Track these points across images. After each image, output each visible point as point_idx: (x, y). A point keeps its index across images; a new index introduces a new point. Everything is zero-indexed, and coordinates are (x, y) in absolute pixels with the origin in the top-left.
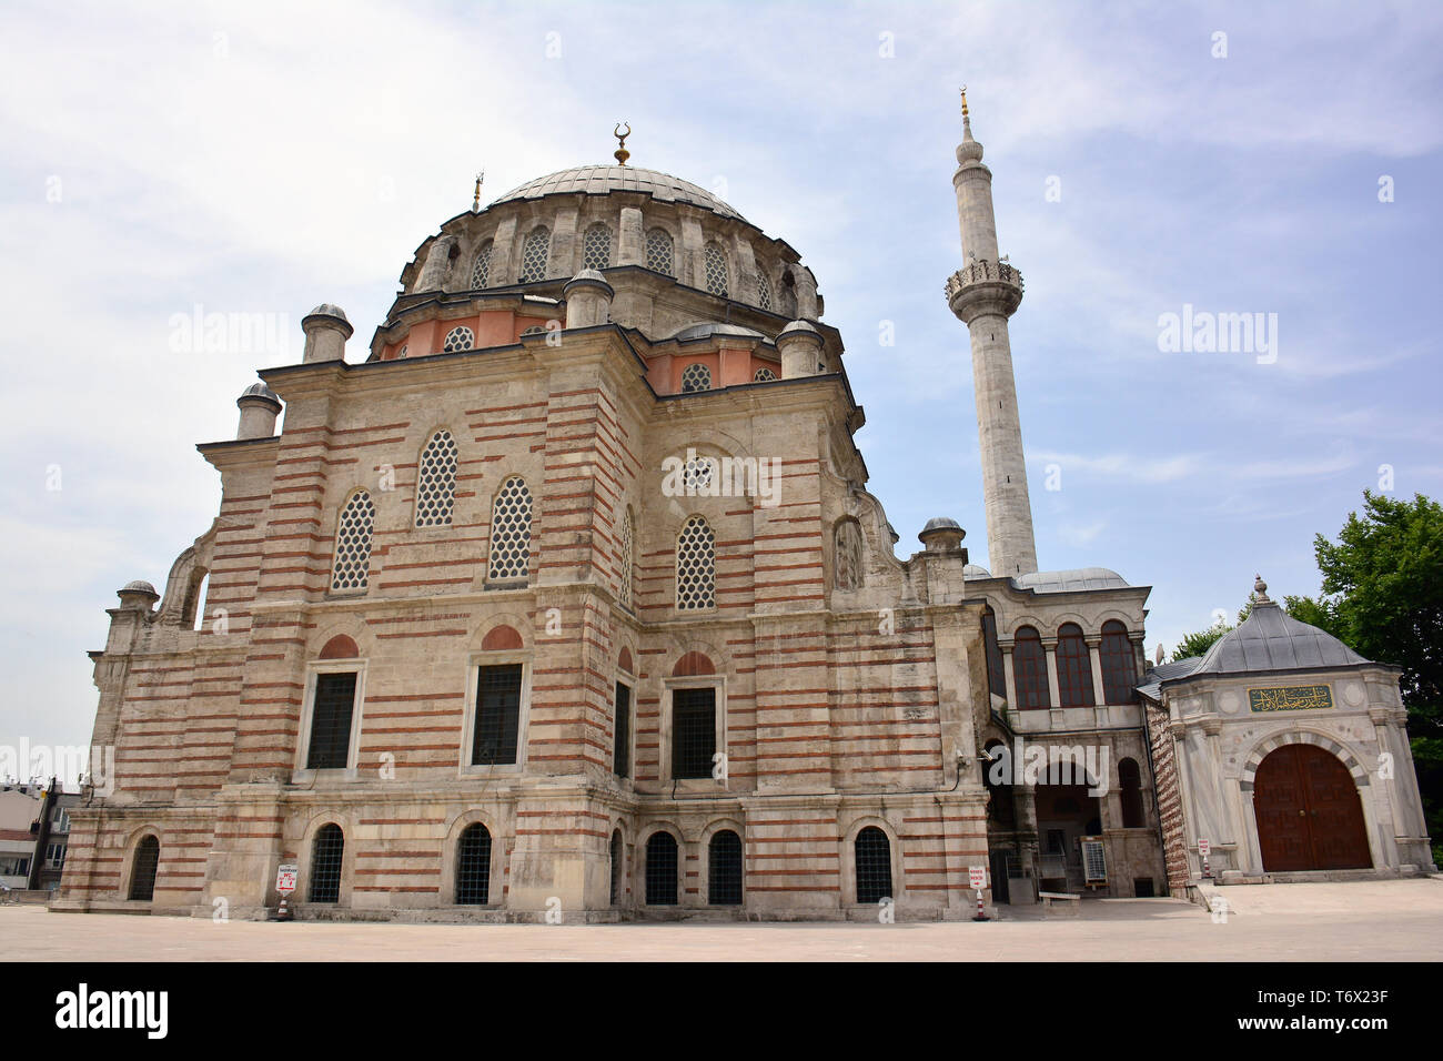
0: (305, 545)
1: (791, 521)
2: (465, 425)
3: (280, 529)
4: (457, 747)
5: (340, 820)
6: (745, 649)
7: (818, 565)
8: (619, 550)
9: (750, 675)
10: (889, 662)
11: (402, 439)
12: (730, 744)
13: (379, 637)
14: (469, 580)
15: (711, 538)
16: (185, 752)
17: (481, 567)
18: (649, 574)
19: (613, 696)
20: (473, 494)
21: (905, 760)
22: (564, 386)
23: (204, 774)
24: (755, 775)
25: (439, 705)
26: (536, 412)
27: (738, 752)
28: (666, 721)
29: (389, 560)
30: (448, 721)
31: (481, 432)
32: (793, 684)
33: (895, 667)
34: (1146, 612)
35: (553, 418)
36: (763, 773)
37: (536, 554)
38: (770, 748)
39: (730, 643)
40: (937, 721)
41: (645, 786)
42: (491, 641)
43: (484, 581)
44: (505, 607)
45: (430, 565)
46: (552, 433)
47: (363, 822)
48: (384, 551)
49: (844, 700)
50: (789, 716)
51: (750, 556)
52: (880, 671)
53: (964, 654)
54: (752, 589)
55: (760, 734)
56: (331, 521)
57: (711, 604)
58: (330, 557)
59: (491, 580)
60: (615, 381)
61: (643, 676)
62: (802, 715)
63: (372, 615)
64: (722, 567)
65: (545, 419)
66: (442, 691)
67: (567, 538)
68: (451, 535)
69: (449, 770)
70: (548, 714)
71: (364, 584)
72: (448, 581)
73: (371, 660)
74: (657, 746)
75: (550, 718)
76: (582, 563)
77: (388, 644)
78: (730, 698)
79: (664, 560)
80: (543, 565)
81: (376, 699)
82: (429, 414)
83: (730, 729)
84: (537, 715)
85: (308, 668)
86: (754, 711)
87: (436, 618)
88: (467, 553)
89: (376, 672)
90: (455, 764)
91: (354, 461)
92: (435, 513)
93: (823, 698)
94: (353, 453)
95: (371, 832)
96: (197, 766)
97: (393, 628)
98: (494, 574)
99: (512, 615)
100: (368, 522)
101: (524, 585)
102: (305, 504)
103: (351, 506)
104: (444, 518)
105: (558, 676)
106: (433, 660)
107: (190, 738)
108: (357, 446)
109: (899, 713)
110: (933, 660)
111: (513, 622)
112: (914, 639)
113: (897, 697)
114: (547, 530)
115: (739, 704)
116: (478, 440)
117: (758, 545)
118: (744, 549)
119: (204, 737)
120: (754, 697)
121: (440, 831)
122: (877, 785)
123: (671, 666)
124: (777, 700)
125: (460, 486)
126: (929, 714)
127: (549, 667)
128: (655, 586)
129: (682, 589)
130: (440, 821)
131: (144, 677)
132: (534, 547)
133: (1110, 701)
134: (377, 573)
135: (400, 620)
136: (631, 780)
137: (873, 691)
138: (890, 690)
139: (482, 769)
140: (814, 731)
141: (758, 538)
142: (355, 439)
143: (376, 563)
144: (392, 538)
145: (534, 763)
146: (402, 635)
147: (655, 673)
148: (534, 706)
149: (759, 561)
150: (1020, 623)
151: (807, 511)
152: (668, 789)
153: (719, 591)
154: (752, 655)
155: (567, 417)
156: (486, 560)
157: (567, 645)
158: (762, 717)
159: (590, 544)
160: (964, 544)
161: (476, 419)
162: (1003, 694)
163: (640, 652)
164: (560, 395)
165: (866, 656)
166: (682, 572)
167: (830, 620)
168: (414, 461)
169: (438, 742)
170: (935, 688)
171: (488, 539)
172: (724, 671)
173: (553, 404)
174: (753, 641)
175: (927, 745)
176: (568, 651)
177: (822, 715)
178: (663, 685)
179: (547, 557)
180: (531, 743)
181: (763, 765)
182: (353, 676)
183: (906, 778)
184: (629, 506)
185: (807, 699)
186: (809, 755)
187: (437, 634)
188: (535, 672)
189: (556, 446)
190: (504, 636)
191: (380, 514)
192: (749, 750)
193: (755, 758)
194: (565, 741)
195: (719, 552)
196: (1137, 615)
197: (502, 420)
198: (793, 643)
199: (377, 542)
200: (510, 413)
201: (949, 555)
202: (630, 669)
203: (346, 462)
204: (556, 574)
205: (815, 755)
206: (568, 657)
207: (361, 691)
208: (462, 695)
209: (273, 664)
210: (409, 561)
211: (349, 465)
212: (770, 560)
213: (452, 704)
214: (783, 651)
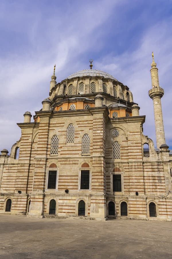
0: (45, 146)
2: (76, 124)
3: (40, 143)
4: (77, 186)
5: (55, 199)
7: (141, 152)
9: (128, 172)
10: (155, 171)
11: (64, 126)
12: (124, 185)
13: (61, 164)
14: (79, 154)
15: (119, 145)
16: (17, 183)
20: (78, 137)
22: (96, 118)
23: (20, 187)
25: (74, 178)
26: (90, 122)
28: (112, 181)
29: (62, 149)
30: (75, 181)
31: (79, 125)
32: (137, 175)
35: (94, 124)
36: (131, 191)
37: (91, 150)
38: (132, 187)
39: (124, 166)
42: (83, 166)
43: (81, 154)
44: (86, 159)
45: (70, 151)
46: (94, 126)
47: (60, 200)
48: (61, 147)
49: (146, 178)
50: (136, 181)
51: (127, 150)
52: (153, 173)
54: (128, 156)
55: (130, 184)
56: (50, 141)
57: (119, 158)
58: (50, 148)
59: (82, 154)
61: (107, 172)
62: (139, 181)
63: (59, 160)
66: (74, 175)
67: (98, 147)
68: (74, 145)
69: (76, 190)
71: (57, 154)
72: (74, 154)
73: (60, 169)
74: (110, 185)
75: (96, 181)
76: (101, 152)
77: (63, 166)
79: (110, 150)
80: (93, 152)
81: (61, 176)
82: (68, 121)
85: (47, 169)
86: (129, 179)
87: (72, 161)
88: (78, 149)
89: (60, 171)
92: (71, 140)
93: (142, 178)
94: (54, 128)
95: (61, 201)
97: (64, 162)
99: (87, 161)
100: (57, 142)
101: (89, 155)
102: (45, 138)
103: (54, 138)
104: (72, 142)
105: (98, 173)
106: (72, 169)
107: (17, 180)
108: (54, 127)
109: (157, 181)
111: (87, 162)
112: (160, 167)
114: (94, 145)
115: (126, 178)
116: (79, 127)
117: (129, 148)
118: (126, 148)
119: (20, 180)
120: (129, 177)
121: (75, 202)
124: (134, 178)
125: (75, 136)
127: (95, 171)
128: (109, 154)
130: (75, 200)
131: (7, 168)
132: (91, 148)
134: (60, 152)
135: (65, 161)
137: (152, 177)
138: (155, 177)
139: (82, 190)
140: (141, 184)
141: (129, 146)
142: (54, 125)
143: (59, 150)
144: (62, 145)
145: (93, 189)
146: (66, 164)
147: (109, 171)
148: (92, 179)
149: (129, 151)
151: (138, 142)
152: (112, 193)
153: (121, 156)
154: (128, 169)
155: (97, 124)
156: (81, 150)
157: (99, 168)
161: (78, 123)
165: (150, 170)
166: (114, 152)
167: (143, 163)
168: (66, 130)
169: (74, 185)
171: (82, 146)
172: (123, 171)
173: (94, 121)
174: (128, 166)
177: (142, 181)
179: (94, 150)
180: (92, 186)
182: (56, 171)
183: (159, 193)
185: (139, 178)
187: (72, 164)
188: (92, 172)
189: (95, 129)
190: (86, 165)
191: (60, 141)
192: (128, 187)
193: (130, 188)
194: (99, 186)
195: (121, 149)
197: (83, 123)
198: (137, 167)
199: (59, 146)
200: (85, 122)
201: (166, 151)
203: (52, 130)
204: (96, 154)
205: (141, 188)
206: (99, 170)
207: (58, 175)
208: (78, 176)
209: (40, 169)
210: (66, 150)
211: (53, 130)
212: (131, 151)
213: (76, 177)
214: (134, 168)
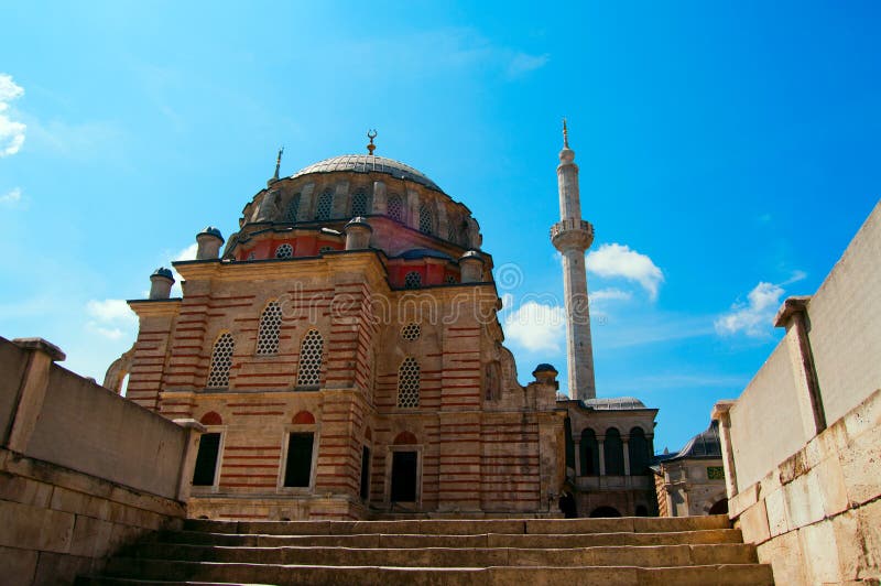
0: (194, 361)
1: (464, 361)
3: (180, 351)
4: (276, 476)
5: (208, 514)
6: (435, 431)
7: (477, 386)
8: (368, 373)
9: (437, 445)
10: (514, 442)
11: (251, 305)
12: (424, 483)
13: (234, 414)
14: (286, 385)
15: (418, 368)
17: (293, 378)
18: (382, 387)
19: (362, 453)
20: (290, 338)
21: (520, 495)
22: (344, 281)
24: (437, 500)
25: (266, 453)
27: (428, 487)
28: (389, 470)
29: (241, 371)
30: (270, 462)
32: (460, 451)
33: (517, 444)
34: (655, 424)
36: (442, 500)
37: (324, 373)
38: (447, 486)
39: (426, 427)
40: (538, 474)
41: (376, 505)
42: (298, 419)
43: (294, 386)
44: (306, 401)
45: (265, 375)
47: (221, 516)
48: (239, 366)
49: (488, 461)
50: (457, 469)
51: (439, 380)
52: (508, 446)
53: (554, 439)
54: (440, 398)
55: (441, 478)
56: (209, 348)
57: (416, 405)
58: (208, 368)
59: (298, 386)
61: (377, 443)
62: (465, 468)
63: (231, 402)
64: (423, 385)
66: (268, 445)
67: (343, 364)
68: (276, 359)
69: (271, 489)
70: (329, 460)
71: (226, 384)
72: (275, 385)
73: (229, 427)
74: (383, 483)
75: (330, 462)
76: (350, 378)
77: (239, 418)
78: (425, 457)
79: (391, 380)
80: (328, 379)
81: (231, 448)
82: (266, 291)
83: (424, 475)
84: (321, 460)
86: (438, 465)
87: (266, 405)
88: (286, 369)
89: (231, 433)
90: (275, 486)
91: (222, 315)
92: (268, 347)
93: (477, 460)
94: (223, 311)
97: (242, 410)
98: (300, 382)
99: (310, 405)
100: (229, 350)
101: (317, 389)
102: (196, 338)
103: (220, 341)
104: (273, 350)
105: (335, 440)
106: (264, 427)
108: (225, 307)
109: (518, 470)
110: (538, 441)
111: (310, 409)
112: (529, 429)
113: (517, 461)
114: (332, 360)
115: (430, 461)
117: (444, 374)
118: (437, 376)
120: (439, 458)
122: (503, 508)
123: (393, 439)
124: (452, 460)
125: (283, 333)
126: (534, 471)
127: (330, 434)
128: (386, 394)
129: (400, 396)
132: (323, 368)
133: (633, 473)
134: (234, 378)
135: (247, 405)
136: (368, 501)
137: (504, 457)
138: (513, 457)
139: (289, 489)
140: (471, 478)
141: (445, 370)
142: (224, 303)
143: (234, 373)
144: (242, 360)
145: (319, 487)
146: (247, 414)
147: (384, 442)
148: (320, 456)
149: (444, 382)
150: (585, 427)
151: (472, 356)
152: (388, 508)
153: (421, 399)
154: (438, 435)
156: (296, 374)
157: (341, 423)
158: (443, 469)
159: (355, 368)
160: (557, 379)
162: (573, 467)
163: (376, 430)
164: (342, 285)
165: (501, 438)
166: (401, 387)
167: (482, 417)
168: (257, 317)
169: (266, 473)
170: (538, 457)
171: (297, 363)
172: (423, 443)
173: (338, 290)
174: (439, 427)
175: (532, 487)
176: (340, 426)
177: (476, 469)
178: (387, 448)
179: (330, 374)
180: (318, 475)
181: (442, 495)
182: (218, 435)
183: (520, 505)
184: (374, 347)
185: (468, 460)
186: (468, 491)
187: (266, 414)
188: (322, 437)
190: (304, 416)
191: (236, 346)
192: (435, 487)
193: (438, 492)
194: (337, 475)
195: (422, 376)
196: (650, 424)
198: (461, 429)
199: (234, 362)
201: (549, 384)
202: (370, 439)
203: (218, 315)
204: (335, 384)
205: (471, 491)
206: (341, 429)
207: (222, 444)
208: (280, 448)
210: (252, 373)
211: (221, 317)
212: (450, 383)
213: (274, 453)
214: (456, 433)
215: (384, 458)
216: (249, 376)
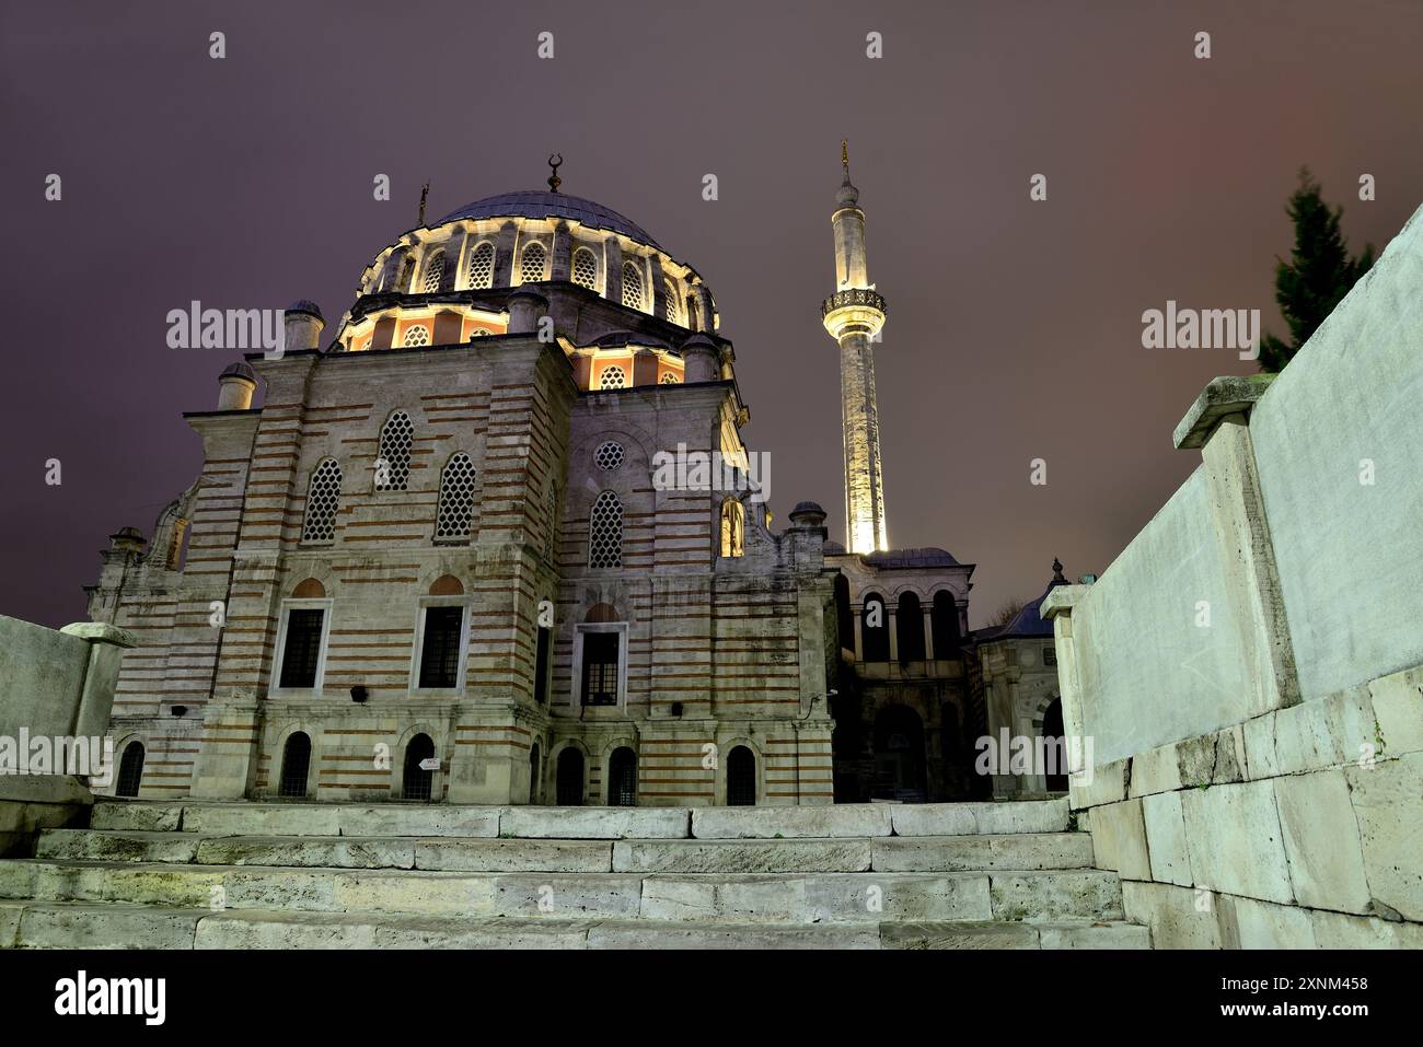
0: (282, 503)
1: (686, 499)
2: (420, 408)
3: (261, 488)
4: (407, 673)
5: (308, 730)
6: (645, 602)
7: (707, 536)
8: (544, 517)
9: (648, 623)
10: (762, 617)
11: (367, 417)
12: (630, 678)
13: (343, 581)
14: (420, 537)
15: (620, 510)
16: (169, 673)
17: (430, 527)
18: (567, 538)
19: (536, 636)
20: (426, 466)
21: (769, 695)
22: (505, 380)
23: (184, 692)
24: (649, 703)
25: (393, 638)
26: (480, 401)
27: (636, 685)
28: (577, 660)
29: (352, 518)
30: (399, 652)
31: (433, 415)
32: (683, 631)
33: (765, 620)
34: (970, 586)
35: (495, 406)
36: (656, 702)
37: (477, 519)
38: (662, 683)
39: (635, 596)
40: (797, 664)
41: (559, 710)
42: (436, 589)
43: (433, 538)
44: (450, 560)
45: (387, 523)
46: (493, 418)
47: (328, 732)
48: (349, 510)
49: (723, 645)
50: (678, 657)
51: (652, 527)
52: (753, 623)
53: (820, 612)
54: (652, 553)
55: (654, 671)
56: (305, 483)
57: (618, 565)
58: (303, 513)
59: (438, 538)
60: (547, 378)
61: (561, 621)
62: (690, 657)
63: (338, 564)
64: (628, 535)
65: (488, 407)
66: (396, 627)
67: (504, 505)
68: (406, 499)
69: (400, 691)
70: (484, 649)
71: (331, 537)
72: (403, 538)
73: (336, 600)
74: (570, 678)
75: (486, 652)
76: (515, 527)
77: (350, 588)
78: (631, 641)
79: (580, 527)
80: (484, 528)
81: (340, 632)
82: (390, 398)
83: (630, 666)
84: (475, 649)
85: (282, 605)
86: (651, 652)
87: (391, 567)
88: (419, 515)
89: (340, 609)
90: (406, 686)
91: (324, 434)
92: (393, 480)
93: (706, 644)
94: (325, 427)
95: (334, 740)
96: (179, 685)
97: (355, 575)
98: (441, 533)
99: (456, 567)
100: (335, 486)
101: (466, 543)
102: (282, 469)
103: (321, 472)
104: (400, 485)
105: (494, 617)
106: (387, 601)
107: (173, 662)
108: (327, 421)
109: (765, 657)
110: (796, 615)
111: (456, 573)
112: (783, 599)
113: (765, 644)
114: (488, 499)
115: (638, 647)
116: (430, 421)
117: (659, 518)
118: (648, 521)
119: (184, 661)
121: (392, 740)
122: (747, 714)
123: (583, 614)
124: (671, 644)
125: (415, 459)
126: (791, 659)
127: (486, 610)
128: (573, 548)
129: (594, 551)
130: (392, 732)
131: (134, 610)
132: (476, 512)
133: (938, 656)
134: (343, 528)
135: (361, 568)
136: (548, 706)
137: (748, 639)
138: (760, 639)
139: (428, 691)
140: (698, 670)
141: (659, 512)
142: (325, 416)
143: (341, 520)
144: (355, 501)
145: (471, 687)
146: (363, 581)
147: (570, 619)
148: (472, 642)
149: (659, 530)
150: (866, 591)
152: (577, 714)
153: (625, 555)
154: (650, 607)
155: (506, 406)
156: (435, 521)
157: (500, 594)
158: (657, 658)
159: (522, 510)
160: (825, 524)
161: (429, 404)
162: (852, 649)
163: (558, 602)
164: (502, 387)
165: (742, 611)
166: (595, 538)
167: (714, 581)
168: (376, 436)
169: (391, 668)
170: (797, 638)
171: (437, 504)
172: (626, 620)
173: (496, 394)
174: (652, 596)
175: (788, 683)
176: (499, 598)
177: (704, 657)
178: (576, 629)
179: (486, 521)
180: (469, 671)
181: (655, 695)
183: (769, 709)
184: (553, 481)
185: (692, 644)
186: (693, 688)
187: (391, 581)
188: (474, 614)
189: (496, 430)
190: (448, 583)
191: (346, 479)
192: (645, 684)
193: (650, 691)
194: (495, 670)
195: (627, 522)
196: (963, 587)
197: (452, 405)
198: (684, 599)
199: (343, 504)
200: (459, 400)
201: (813, 532)
203: (318, 434)
204: (493, 535)
205: (698, 689)
206: (501, 602)
207: (327, 625)
208: (412, 631)
209: (252, 600)
210: (369, 520)
211: (321, 437)
212: (668, 531)
213: (404, 638)
214: (676, 605)
215: (571, 642)
216: (366, 524)
